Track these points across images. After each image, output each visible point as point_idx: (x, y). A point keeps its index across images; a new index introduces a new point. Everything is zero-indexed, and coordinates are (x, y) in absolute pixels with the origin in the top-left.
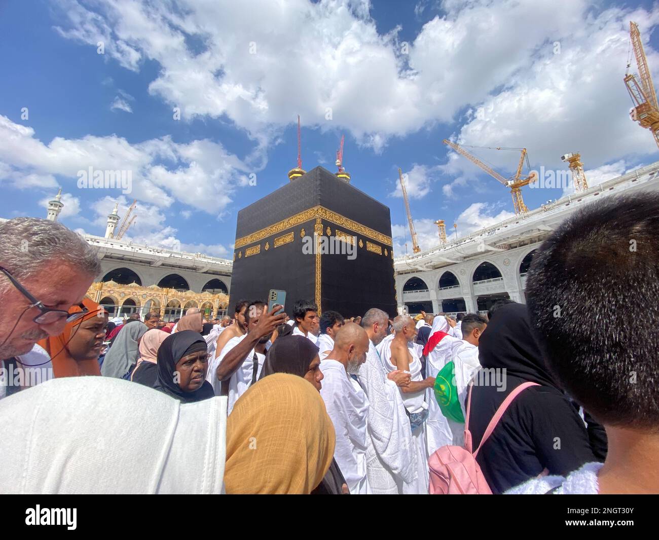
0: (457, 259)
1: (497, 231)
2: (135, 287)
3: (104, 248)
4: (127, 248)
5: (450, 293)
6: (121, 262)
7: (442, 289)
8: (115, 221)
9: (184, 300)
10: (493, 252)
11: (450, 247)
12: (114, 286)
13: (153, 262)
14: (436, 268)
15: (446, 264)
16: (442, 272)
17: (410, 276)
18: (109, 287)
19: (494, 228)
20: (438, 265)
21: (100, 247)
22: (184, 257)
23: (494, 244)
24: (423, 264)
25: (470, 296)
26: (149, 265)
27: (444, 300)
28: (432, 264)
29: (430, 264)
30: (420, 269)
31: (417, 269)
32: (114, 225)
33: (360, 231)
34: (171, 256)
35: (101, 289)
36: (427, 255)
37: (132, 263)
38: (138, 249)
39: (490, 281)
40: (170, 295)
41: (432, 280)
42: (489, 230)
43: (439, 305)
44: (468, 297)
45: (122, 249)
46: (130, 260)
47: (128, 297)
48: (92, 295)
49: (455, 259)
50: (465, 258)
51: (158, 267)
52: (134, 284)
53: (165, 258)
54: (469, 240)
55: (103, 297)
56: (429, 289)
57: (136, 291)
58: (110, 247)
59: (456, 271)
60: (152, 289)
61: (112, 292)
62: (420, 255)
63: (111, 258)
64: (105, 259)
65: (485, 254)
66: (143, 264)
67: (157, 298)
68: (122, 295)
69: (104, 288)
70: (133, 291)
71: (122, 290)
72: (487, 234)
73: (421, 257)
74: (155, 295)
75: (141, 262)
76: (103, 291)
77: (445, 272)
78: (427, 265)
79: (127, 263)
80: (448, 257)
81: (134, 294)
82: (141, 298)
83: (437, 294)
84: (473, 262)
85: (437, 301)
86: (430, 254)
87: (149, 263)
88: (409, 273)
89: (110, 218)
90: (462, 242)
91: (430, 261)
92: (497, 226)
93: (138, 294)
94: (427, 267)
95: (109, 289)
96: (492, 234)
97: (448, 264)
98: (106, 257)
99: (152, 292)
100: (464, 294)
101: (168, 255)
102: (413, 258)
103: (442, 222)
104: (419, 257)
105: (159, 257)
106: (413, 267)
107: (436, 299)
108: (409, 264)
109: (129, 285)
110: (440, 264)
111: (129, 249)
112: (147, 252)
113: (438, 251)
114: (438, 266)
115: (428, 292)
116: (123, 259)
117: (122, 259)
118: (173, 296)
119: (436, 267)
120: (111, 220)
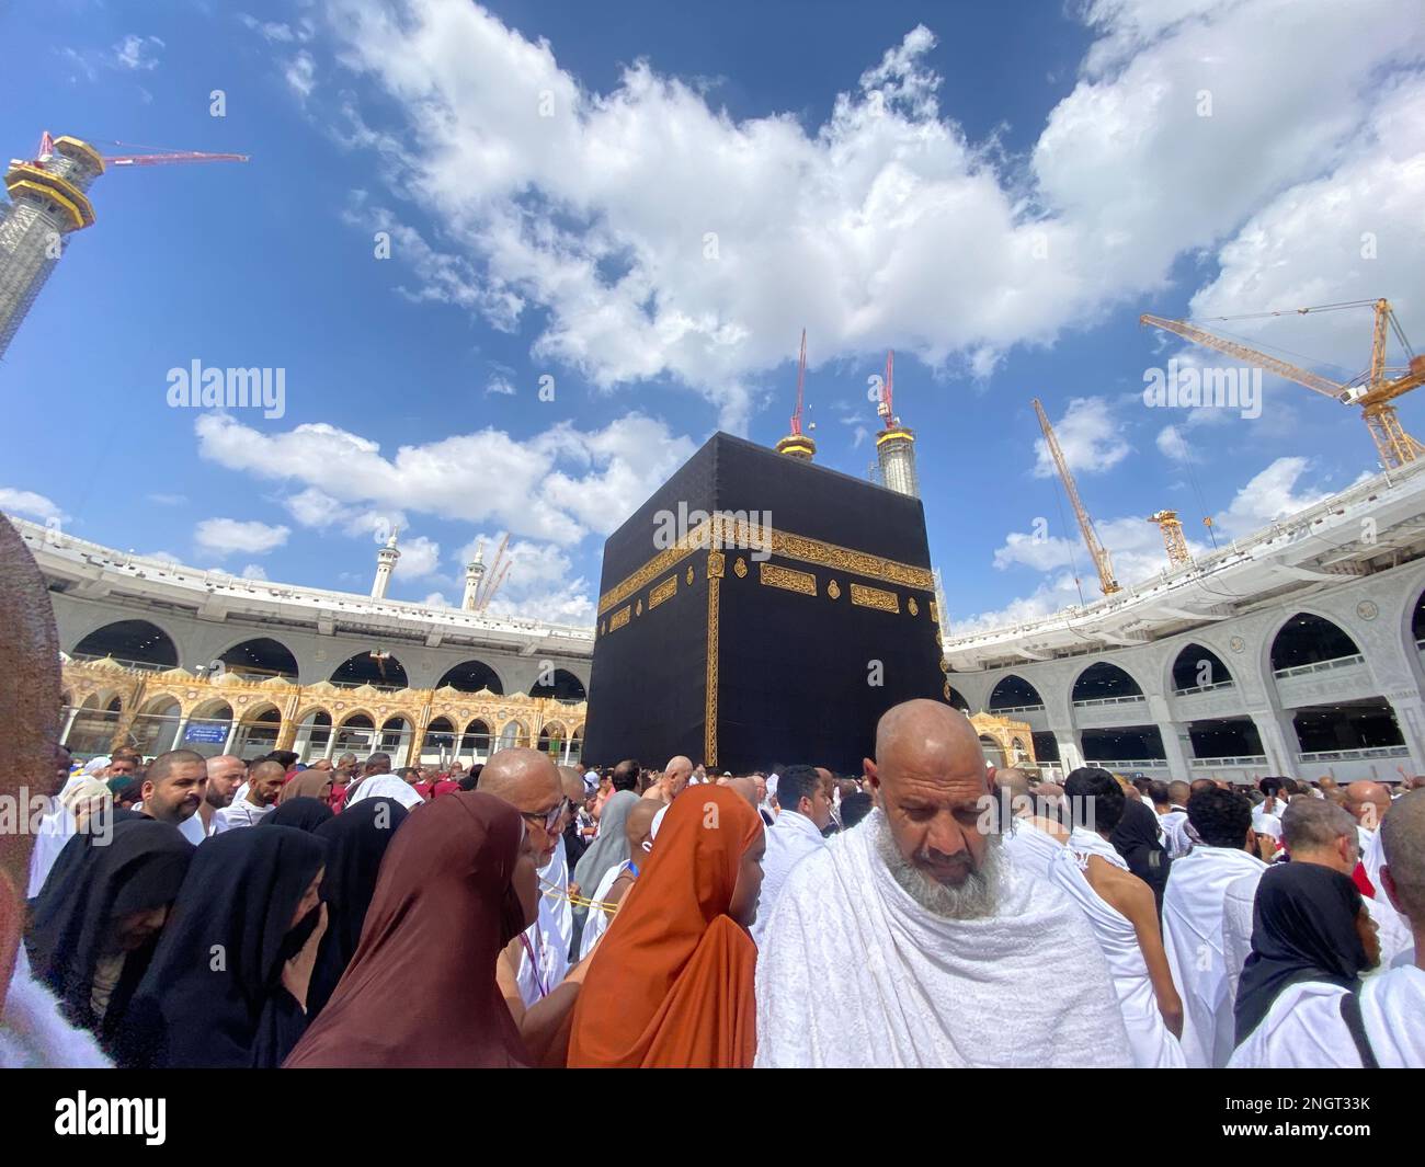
0: (1213, 610)
1: (1314, 526)
2: (486, 698)
3: (440, 625)
4: (476, 623)
5: (1210, 705)
6: (469, 650)
7: (1183, 694)
8: (478, 575)
9: (572, 721)
10: (1320, 586)
11: (1184, 579)
12: (452, 696)
13: (522, 648)
14: (1156, 636)
15: (1184, 626)
16: (1177, 645)
17: (1087, 662)
18: (443, 698)
19: (1304, 520)
20: (1162, 628)
21: (433, 625)
22: (575, 634)
23: (1316, 563)
24: (1116, 628)
25: (1268, 710)
26: (515, 653)
27: (1194, 723)
28: (1143, 625)
29: (1134, 628)
30: (1112, 640)
31: (1104, 642)
32: (476, 581)
33: (830, 561)
34: (551, 635)
35: (430, 702)
36: (1123, 605)
37: (486, 652)
38: (494, 625)
39: (1327, 666)
40: (546, 711)
41: (1152, 669)
42: (1291, 526)
43: (1182, 737)
44: (1265, 715)
45: (468, 625)
46: (484, 646)
47: (474, 717)
48: (416, 714)
49: (1205, 611)
50: (1238, 605)
51: (532, 657)
52: (485, 692)
53: (542, 639)
54: (1237, 558)
55: (433, 718)
56: (1146, 693)
57: (488, 706)
58: (449, 622)
59: (1219, 644)
60: (516, 701)
61: (447, 708)
62: (1105, 606)
63: (454, 643)
64: (444, 645)
65: (1298, 592)
66: (506, 652)
67: (524, 717)
68: (465, 713)
69: (436, 700)
70: (483, 705)
71: (465, 703)
72: (1286, 536)
73: (1107, 610)
74: (520, 713)
75: (502, 648)
76: (433, 706)
77: (1186, 644)
78: (1128, 630)
79: (478, 651)
80: (1182, 606)
81: (485, 711)
82: (495, 720)
83: (1171, 708)
84: (1265, 617)
85: (1170, 725)
86: (1131, 601)
87: (517, 649)
88: (1083, 652)
89: (471, 570)
90: (1215, 564)
91: (1134, 619)
92: (1312, 513)
93: (491, 711)
94: (1131, 635)
95: (444, 702)
96: (1300, 536)
97: (1190, 624)
98: (444, 641)
99: (516, 707)
100: (1249, 705)
101: (545, 633)
102: (1086, 613)
103: (1171, 516)
104: (1104, 612)
105: (531, 637)
106: (1088, 638)
107: (1169, 720)
108: (1077, 631)
109: (477, 694)
110: (1169, 626)
111: (480, 626)
112: (507, 628)
113: (1151, 592)
114: (1163, 633)
115: (1143, 702)
116: (472, 645)
117: (470, 644)
118: (553, 713)
119: (1159, 634)
120: (472, 574)
